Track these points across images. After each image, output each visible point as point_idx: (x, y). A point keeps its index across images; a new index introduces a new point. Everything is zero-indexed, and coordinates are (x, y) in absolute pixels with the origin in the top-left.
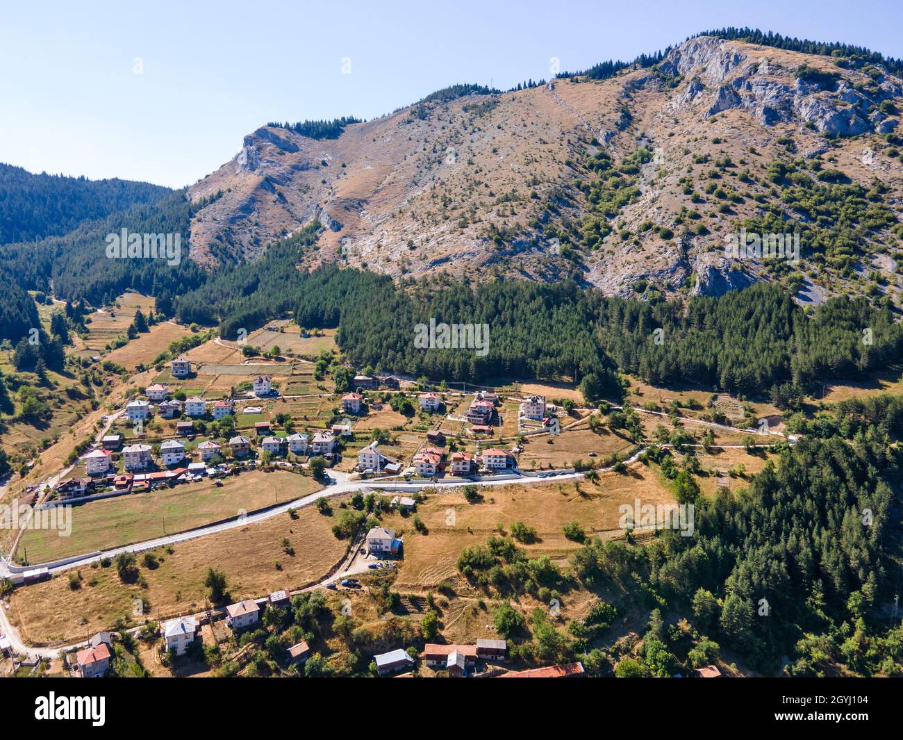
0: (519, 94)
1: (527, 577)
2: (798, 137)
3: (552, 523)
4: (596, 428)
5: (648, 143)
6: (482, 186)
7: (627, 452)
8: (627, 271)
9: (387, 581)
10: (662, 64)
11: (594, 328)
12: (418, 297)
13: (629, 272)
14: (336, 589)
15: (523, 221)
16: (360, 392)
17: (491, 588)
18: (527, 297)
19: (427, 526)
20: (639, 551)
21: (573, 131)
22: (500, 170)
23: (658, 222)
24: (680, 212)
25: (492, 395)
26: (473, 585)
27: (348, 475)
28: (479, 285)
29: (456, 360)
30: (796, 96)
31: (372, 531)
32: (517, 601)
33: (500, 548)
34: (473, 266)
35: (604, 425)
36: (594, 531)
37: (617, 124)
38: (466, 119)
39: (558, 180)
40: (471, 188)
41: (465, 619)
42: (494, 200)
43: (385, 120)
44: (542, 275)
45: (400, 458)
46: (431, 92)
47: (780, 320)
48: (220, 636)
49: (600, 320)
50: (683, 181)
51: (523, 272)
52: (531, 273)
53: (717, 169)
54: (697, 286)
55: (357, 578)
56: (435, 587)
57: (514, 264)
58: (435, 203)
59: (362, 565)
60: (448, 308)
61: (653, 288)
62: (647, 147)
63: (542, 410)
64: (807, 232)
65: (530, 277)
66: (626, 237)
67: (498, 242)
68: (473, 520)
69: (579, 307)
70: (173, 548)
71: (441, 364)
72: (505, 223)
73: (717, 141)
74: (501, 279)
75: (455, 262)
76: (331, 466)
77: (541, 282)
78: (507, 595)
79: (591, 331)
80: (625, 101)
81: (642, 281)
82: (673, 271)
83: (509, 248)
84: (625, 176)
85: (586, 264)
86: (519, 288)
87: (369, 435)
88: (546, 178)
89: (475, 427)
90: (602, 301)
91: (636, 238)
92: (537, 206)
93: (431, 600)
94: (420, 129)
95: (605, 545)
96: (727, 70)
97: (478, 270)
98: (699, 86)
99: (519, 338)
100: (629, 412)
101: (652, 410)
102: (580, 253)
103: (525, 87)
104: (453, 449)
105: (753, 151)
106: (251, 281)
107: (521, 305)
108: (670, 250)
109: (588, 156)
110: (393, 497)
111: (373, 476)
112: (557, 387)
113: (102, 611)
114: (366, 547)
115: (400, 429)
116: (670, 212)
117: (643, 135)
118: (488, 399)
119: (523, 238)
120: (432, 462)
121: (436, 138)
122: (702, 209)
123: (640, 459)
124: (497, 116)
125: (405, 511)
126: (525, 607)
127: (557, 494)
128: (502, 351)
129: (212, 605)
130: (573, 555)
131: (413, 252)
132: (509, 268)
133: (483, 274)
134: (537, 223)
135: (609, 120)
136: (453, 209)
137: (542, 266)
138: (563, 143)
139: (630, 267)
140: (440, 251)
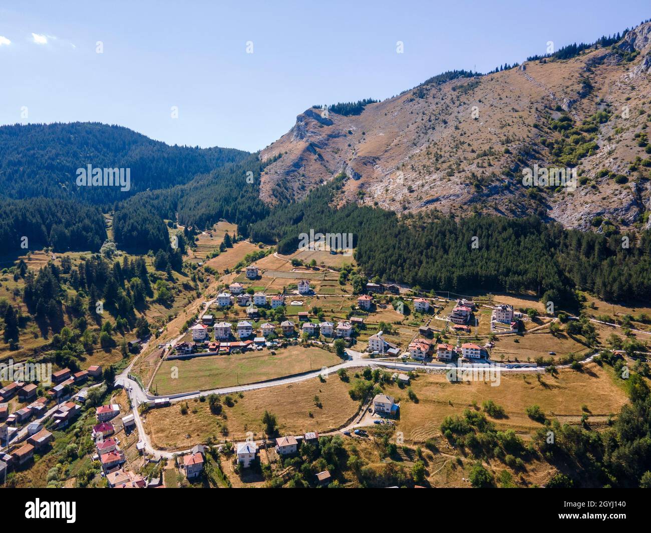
0: (496, 75)
1: (496, 445)
3: (517, 405)
4: (556, 333)
5: (606, 107)
6: (466, 146)
7: (583, 353)
9: (387, 435)
10: (620, 43)
11: (556, 253)
12: (414, 227)
13: (587, 210)
14: (351, 436)
15: (498, 171)
16: (371, 296)
17: (467, 450)
18: (500, 229)
19: (418, 396)
20: (593, 436)
21: (540, 101)
22: (480, 133)
23: (613, 169)
24: (634, 161)
25: (470, 302)
26: (452, 445)
27: (361, 354)
28: (462, 219)
29: (443, 275)
31: (377, 396)
32: (488, 463)
33: (474, 419)
34: (457, 205)
35: (562, 331)
36: (553, 415)
37: (578, 93)
38: (454, 96)
39: (527, 139)
40: (457, 147)
41: (446, 470)
42: (475, 155)
43: (394, 99)
44: (512, 211)
45: (399, 345)
46: (428, 78)
48: (272, 458)
49: (560, 248)
50: (638, 136)
51: (497, 209)
52: (504, 210)
55: (366, 429)
56: (423, 443)
57: (490, 204)
58: (429, 159)
59: (369, 420)
60: (437, 236)
61: (608, 223)
62: (605, 110)
63: (510, 316)
65: (503, 213)
66: (584, 182)
67: (477, 186)
68: (453, 396)
69: (542, 237)
70: (244, 394)
71: (431, 277)
72: (483, 172)
74: (479, 214)
75: (443, 202)
76: (349, 347)
77: (511, 217)
78: (480, 457)
79: (552, 256)
80: (586, 74)
81: (598, 217)
82: (628, 210)
83: (486, 191)
84: (585, 134)
85: (549, 203)
86: (493, 222)
87: (377, 327)
88: (517, 138)
89: (456, 326)
90: (562, 232)
91: (593, 183)
92: (509, 159)
93: (420, 453)
94: (419, 105)
95: (563, 428)
99: (493, 259)
100: (585, 322)
101: (606, 321)
102: (544, 195)
103: (502, 69)
104: (439, 341)
106: (298, 214)
107: (496, 234)
108: (625, 192)
109: (553, 119)
110: (393, 373)
111: (379, 356)
112: (523, 299)
113: (199, 430)
114: (373, 408)
115: (399, 323)
116: (625, 162)
117: (602, 101)
118: (466, 305)
119: (497, 183)
120: (422, 349)
121: (431, 111)
123: (594, 361)
124: (479, 93)
125: (402, 385)
126: (494, 468)
127: (522, 382)
128: (479, 269)
129: (267, 436)
130: (535, 432)
131: (412, 194)
132: (486, 206)
133: (465, 211)
134: (509, 172)
135: (572, 90)
136: (443, 162)
137: (512, 205)
138: (531, 110)
139: (588, 206)
140: (432, 193)
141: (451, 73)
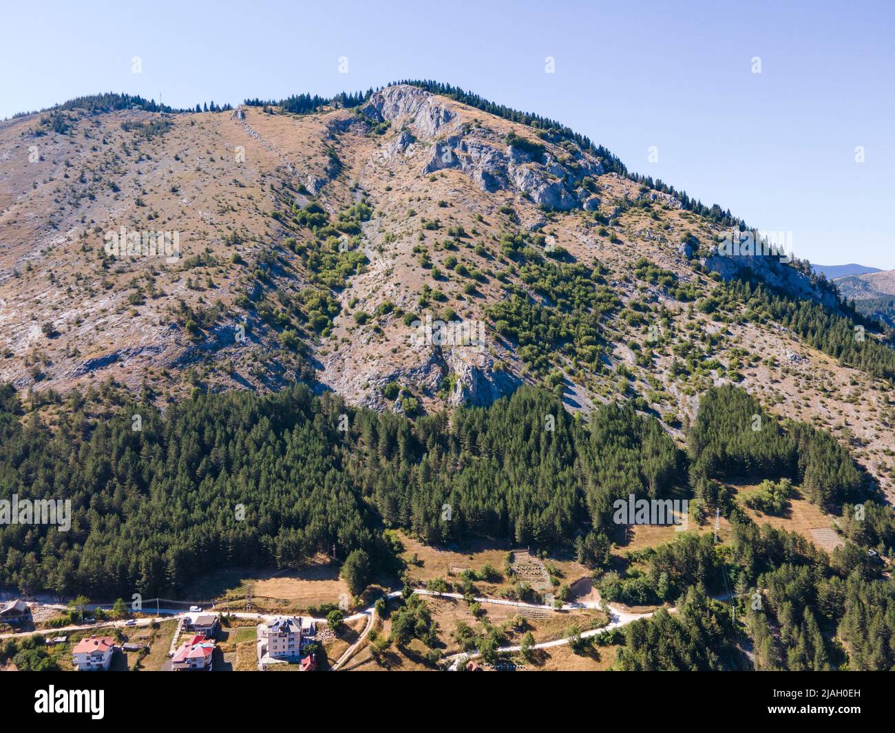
0: (198, 117)
2: (517, 206)
5: (364, 197)
8: (371, 369)
10: (365, 107)
13: (375, 371)
15: (228, 298)
18: (246, 418)
21: (274, 173)
22: (184, 218)
23: (398, 302)
24: (422, 291)
25: (208, 613)
28: (170, 399)
30: (510, 164)
34: (157, 369)
37: (326, 169)
38: (127, 142)
42: (181, 262)
44: (262, 378)
50: (417, 251)
51: (233, 375)
52: (245, 376)
53: (451, 239)
54: (459, 390)
57: (220, 363)
61: (407, 394)
62: (363, 201)
64: (553, 317)
65: (243, 381)
66: (361, 320)
67: (193, 330)
72: (201, 301)
73: (443, 205)
74: (202, 388)
75: (128, 363)
77: (264, 393)
80: (331, 143)
81: (393, 384)
82: (428, 370)
83: (210, 339)
84: (345, 236)
85: (317, 357)
86: (231, 404)
88: (250, 235)
91: (375, 322)
92: (243, 275)
96: (438, 125)
97: (166, 374)
102: (307, 342)
105: (481, 219)
107: (240, 433)
109: (298, 207)
116: (411, 291)
117: (357, 186)
119: (228, 322)
121: (83, 161)
122: (448, 288)
124: (172, 143)
131: (54, 342)
132: (213, 370)
133: (173, 381)
134: (246, 301)
135: (317, 164)
136: (118, 272)
137: (260, 365)
138: (264, 188)
139: (375, 363)
140: (103, 343)
141: (116, 96)
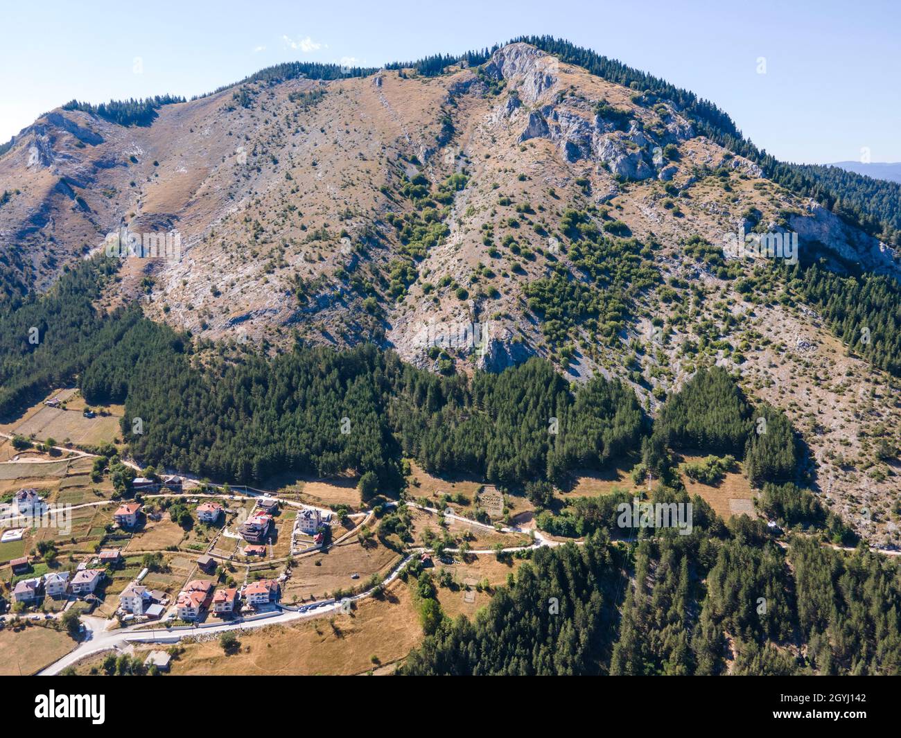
2: (594, 177)
6: (296, 214)
10: (487, 65)
15: (330, 270)
21: (394, 144)
23: (456, 277)
24: (477, 267)
28: (278, 351)
29: (240, 461)
30: (594, 133)
34: (274, 327)
35: (374, 534)
37: (437, 138)
38: (290, 113)
40: (284, 215)
42: (305, 236)
43: (205, 101)
44: (344, 335)
47: (546, 403)
50: (485, 227)
51: (325, 333)
52: (333, 334)
53: (517, 215)
54: (483, 357)
57: (316, 323)
58: (247, 231)
61: (445, 356)
62: (463, 169)
63: (315, 524)
64: (586, 294)
65: (331, 338)
66: (427, 290)
67: (301, 296)
71: (224, 465)
72: (311, 271)
73: (522, 178)
74: (300, 343)
75: (256, 321)
77: (341, 346)
80: (449, 107)
81: (437, 346)
83: (311, 305)
84: (439, 207)
85: (389, 320)
86: (316, 357)
88: (359, 210)
89: (249, 548)
91: (436, 293)
94: (242, 121)
97: (279, 331)
98: (517, 103)
99: (307, 427)
102: (384, 306)
105: (552, 193)
108: (463, 313)
109: (406, 179)
117: (462, 153)
119: (327, 292)
121: (258, 135)
124: (322, 113)
128: (287, 447)
131: (216, 299)
132: (310, 328)
133: (284, 336)
134: (343, 272)
135: (431, 133)
136: (263, 242)
137: (344, 325)
138: (382, 161)
140: (243, 304)
